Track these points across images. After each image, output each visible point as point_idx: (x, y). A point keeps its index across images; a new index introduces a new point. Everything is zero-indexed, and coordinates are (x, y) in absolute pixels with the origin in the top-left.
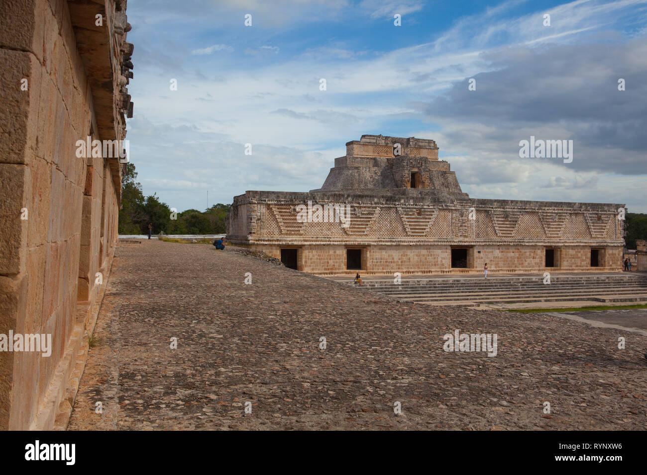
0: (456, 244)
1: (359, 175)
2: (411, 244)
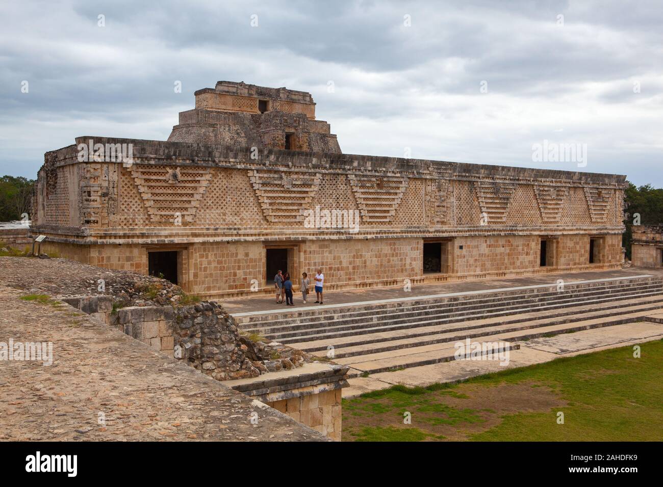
0: (431, 235)
1: (216, 136)
2: (369, 237)
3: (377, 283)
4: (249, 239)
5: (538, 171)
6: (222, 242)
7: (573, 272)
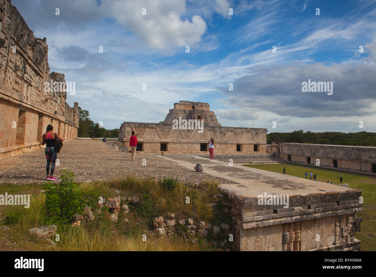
0: (202, 142)
2: (185, 142)
3: (187, 152)
4: (156, 141)
5: (235, 128)
6: (150, 142)
7: (248, 153)
